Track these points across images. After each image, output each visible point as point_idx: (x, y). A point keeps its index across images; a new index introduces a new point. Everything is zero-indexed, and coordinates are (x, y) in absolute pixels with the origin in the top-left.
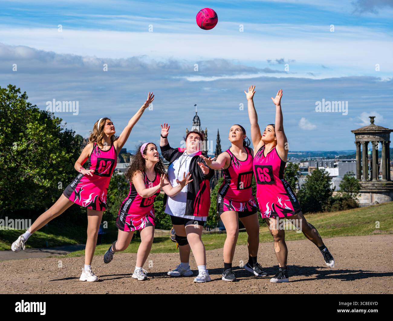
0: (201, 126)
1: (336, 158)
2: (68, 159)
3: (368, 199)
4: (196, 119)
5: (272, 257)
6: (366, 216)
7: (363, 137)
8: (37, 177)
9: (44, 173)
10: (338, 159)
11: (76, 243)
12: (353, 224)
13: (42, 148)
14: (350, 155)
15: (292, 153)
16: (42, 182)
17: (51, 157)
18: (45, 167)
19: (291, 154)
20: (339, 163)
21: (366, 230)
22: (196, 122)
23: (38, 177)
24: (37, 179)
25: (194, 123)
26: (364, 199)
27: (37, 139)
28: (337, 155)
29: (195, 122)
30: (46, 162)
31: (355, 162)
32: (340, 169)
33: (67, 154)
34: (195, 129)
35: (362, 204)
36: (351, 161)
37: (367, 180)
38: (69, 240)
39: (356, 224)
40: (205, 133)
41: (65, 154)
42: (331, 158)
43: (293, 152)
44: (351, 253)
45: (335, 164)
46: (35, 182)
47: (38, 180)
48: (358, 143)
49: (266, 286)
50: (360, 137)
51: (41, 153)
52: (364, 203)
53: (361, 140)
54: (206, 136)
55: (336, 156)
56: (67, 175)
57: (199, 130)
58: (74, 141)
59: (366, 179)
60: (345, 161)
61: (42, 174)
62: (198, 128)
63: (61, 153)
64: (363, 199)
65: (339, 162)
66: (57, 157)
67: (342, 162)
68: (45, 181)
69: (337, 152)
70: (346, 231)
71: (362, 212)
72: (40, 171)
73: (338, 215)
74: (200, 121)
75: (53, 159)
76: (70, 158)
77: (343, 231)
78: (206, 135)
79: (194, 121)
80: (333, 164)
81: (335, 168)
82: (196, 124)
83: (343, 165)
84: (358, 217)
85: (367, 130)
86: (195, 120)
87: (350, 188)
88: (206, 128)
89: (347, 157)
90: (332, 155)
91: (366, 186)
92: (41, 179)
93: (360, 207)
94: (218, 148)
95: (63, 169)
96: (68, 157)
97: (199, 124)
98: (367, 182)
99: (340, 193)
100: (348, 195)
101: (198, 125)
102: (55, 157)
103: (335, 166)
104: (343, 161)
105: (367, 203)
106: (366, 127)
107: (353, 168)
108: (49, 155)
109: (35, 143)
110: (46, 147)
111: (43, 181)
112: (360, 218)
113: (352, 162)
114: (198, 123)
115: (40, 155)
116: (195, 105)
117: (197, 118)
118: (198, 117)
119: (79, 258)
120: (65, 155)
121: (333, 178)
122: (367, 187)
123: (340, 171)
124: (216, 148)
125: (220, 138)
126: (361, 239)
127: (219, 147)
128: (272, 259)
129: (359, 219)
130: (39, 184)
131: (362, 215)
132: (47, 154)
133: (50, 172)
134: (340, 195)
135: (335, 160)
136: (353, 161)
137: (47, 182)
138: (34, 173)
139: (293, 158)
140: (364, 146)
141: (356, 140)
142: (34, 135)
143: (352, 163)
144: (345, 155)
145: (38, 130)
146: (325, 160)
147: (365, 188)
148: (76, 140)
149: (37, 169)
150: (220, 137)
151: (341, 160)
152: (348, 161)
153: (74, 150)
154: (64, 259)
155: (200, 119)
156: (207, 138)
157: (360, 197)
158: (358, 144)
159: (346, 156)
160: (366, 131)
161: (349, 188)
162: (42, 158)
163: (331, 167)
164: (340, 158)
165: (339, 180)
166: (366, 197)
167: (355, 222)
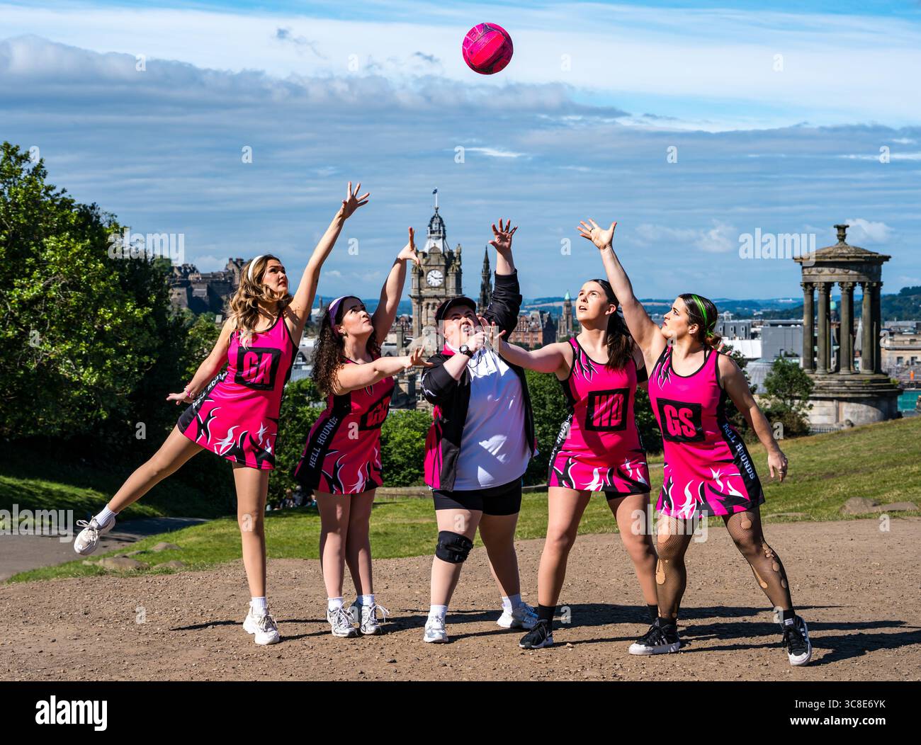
0: (446, 238)
1: (757, 317)
2: (140, 321)
3: (829, 415)
4: (436, 224)
5: (626, 585)
6: (828, 458)
7: (820, 272)
8: (67, 361)
9: (84, 352)
10: (759, 320)
11: (157, 513)
12: (796, 475)
13: (79, 294)
14: (787, 310)
15: (656, 304)
16: (79, 374)
17: (101, 315)
18: (86, 338)
19: (653, 305)
20: (762, 328)
21: (829, 494)
22: (436, 231)
23: (69, 361)
24: (67, 365)
25: (432, 232)
26: (820, 415)
27: (67, 272)
28: (759, 310)
29: (434, 229)
30: (87, 327)
31: (798, 326)
32: (766, 342)
33: (137, 310)
34: (433, 246)
35: (816, 425)
36: (790, 325)
37: (828, 370)
38: (141, 507)
39: (806, 475)
40: (455, 255)
41: (134, 308)
42: (745, 318)
43: (656, 301)
44: (810, 573)
45: (753, 330)
46: (61, 373)
47: (69, 369)
48: (809, 286)
49: (620, 671)
50: (814, 273)
51: (77, 306)
52: (819, 422)
53: (816, 280)
54: (458, 263)
55: (755, 311)
56: (137, 359)
57: (442, 251)
58: (155, 275)
59: (826, 369)
60: (777, 325)
61: (80, 355)
62: (439, 244)
63: (124, 308)
64: (818, 414)
65: (762, 326)
66: (116, 316)
67: (769, 327)
68: (85, 370)
69: (759, 302)
70: (784, 497)
71: (817, 447)
72: (73, 347)
73: (761, 453)
74: (446, 229)
75: (104, 321)
76: (146, 317)
77: (776, 496)
78: (457, 260)
79: (431, 228)
80: (749, 330)
81: (753, 341)
82: (437, 234)
83: (770, 333)
84: (807, 459)
85: (829, 255)
86: (434, 226)
87: (788, 390)
88: (459, 245)
89: (781, 314)
90: (746, 309)
91: (824, 384)
92: (77, 366)
93: (813, 433)
94: (486, 290)
95: (129, 343)
96: (140, 315)
97: (441, 235)
98: (828, 376)
99: (766, 400)
100: (785, 405)
101: (440, 238)
102: (111, 314)
103: (754, 336)
104: (772, 325)
105: (827, 424)
106: (827, 250)
107: (795, 339)
108: (96, 310)
109: (64, 282)
110: (88, 291)
111: (82, 371)
112: (813, 461)
113: (793, 326)
114: (440, 233)
115: (74, 311)
116: (435, 192)
117: (437, 221)
118: (441, 219)
119: (169, 577)
120: (134, 311)
121: (750, 363)
122: (828, 386)
123: (764, 347)
124: (482, 290)
125: (490, 267)
126: (826, 530)
127: (487, 287)
128: (628, 589)
129: (812, 464)
130: (71, 378)
131: (818, 455)
132: (90, 309)
133: (96, 349)
134: (767, 404)
135: (755, 321)
136: (796, 325)
137: (90, 374)
138: (60, 352)
139: (657, 315)
140: (822, 292)
141: (804, 279)
142: (61, 263)
143: (793, 328)
144: (777, 310)
145: (70, 253)
146: (732, 321)
147: (822, 389)
148: (159, 274)
149: (67, 344)
150: (490, 264)
151: (767, 321)
152: (783, 325)
153: (154, 297)
154: (135, 579)
155: (445, 223)
156: (461, 267)
157: (811, 411)
158: (810, 288)
159: (778, 313)
160: (827, 258)
161: (786, 390)
162: (78, 317)
163: (744, 338)
164: (765, 316)
165: (762, 367)
166: (824, 409)
167: (802, 471)
